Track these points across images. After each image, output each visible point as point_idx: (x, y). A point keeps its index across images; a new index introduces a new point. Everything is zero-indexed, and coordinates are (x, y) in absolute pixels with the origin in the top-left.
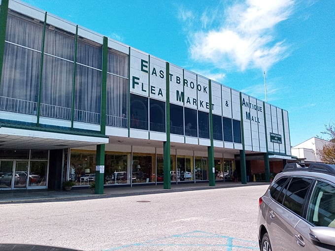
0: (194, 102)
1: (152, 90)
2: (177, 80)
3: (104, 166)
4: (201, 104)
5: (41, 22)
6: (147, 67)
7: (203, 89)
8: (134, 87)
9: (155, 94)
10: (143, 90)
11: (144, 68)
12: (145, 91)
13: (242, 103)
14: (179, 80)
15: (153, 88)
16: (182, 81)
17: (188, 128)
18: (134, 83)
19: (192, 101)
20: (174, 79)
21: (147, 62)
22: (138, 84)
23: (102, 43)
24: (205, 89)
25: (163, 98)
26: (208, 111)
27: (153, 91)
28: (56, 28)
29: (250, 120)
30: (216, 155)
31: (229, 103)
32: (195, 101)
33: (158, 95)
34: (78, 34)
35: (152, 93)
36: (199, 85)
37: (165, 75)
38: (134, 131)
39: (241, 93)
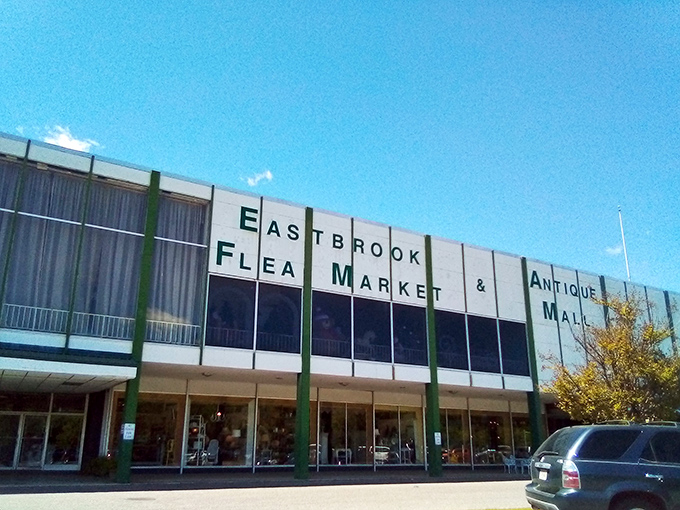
0: (381, 285)
1: (265, 265)
2: (335, 241)
3: (133, 426)
4: (402, 288)
5: (19, 159)
6: (254, 220)
7: (407, 257)
8: (219, 262)
9: (273, 272)
10: (242, 267)
11: (248, 223)
12: (249, 269)
13: (529, 281)
14: (340, 241)
15: (268, 262)
16: (347, 242)
17: (365, 342)
18: (220, 253)
19: (375, 284)
20: (326, 239)
21: (256, 211)
22: (230, 255)
23: (147, 182)
24: (413, 257)
25: (296, 281)
26: (423, 303)
27: (268, 268)
28: (49, 166)
29: (556, 319)
30: (445, 403)
31: (488, 284)
32: (384, 283)
33: (283, 274)
34: (94, 172)
35: (265, 271)
36: (396, 248)
37: (302, 233)
38: (226, 352)
39: (524, 260)
